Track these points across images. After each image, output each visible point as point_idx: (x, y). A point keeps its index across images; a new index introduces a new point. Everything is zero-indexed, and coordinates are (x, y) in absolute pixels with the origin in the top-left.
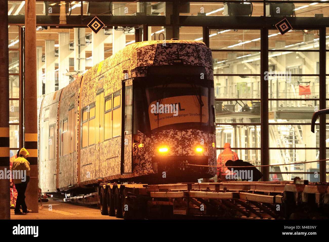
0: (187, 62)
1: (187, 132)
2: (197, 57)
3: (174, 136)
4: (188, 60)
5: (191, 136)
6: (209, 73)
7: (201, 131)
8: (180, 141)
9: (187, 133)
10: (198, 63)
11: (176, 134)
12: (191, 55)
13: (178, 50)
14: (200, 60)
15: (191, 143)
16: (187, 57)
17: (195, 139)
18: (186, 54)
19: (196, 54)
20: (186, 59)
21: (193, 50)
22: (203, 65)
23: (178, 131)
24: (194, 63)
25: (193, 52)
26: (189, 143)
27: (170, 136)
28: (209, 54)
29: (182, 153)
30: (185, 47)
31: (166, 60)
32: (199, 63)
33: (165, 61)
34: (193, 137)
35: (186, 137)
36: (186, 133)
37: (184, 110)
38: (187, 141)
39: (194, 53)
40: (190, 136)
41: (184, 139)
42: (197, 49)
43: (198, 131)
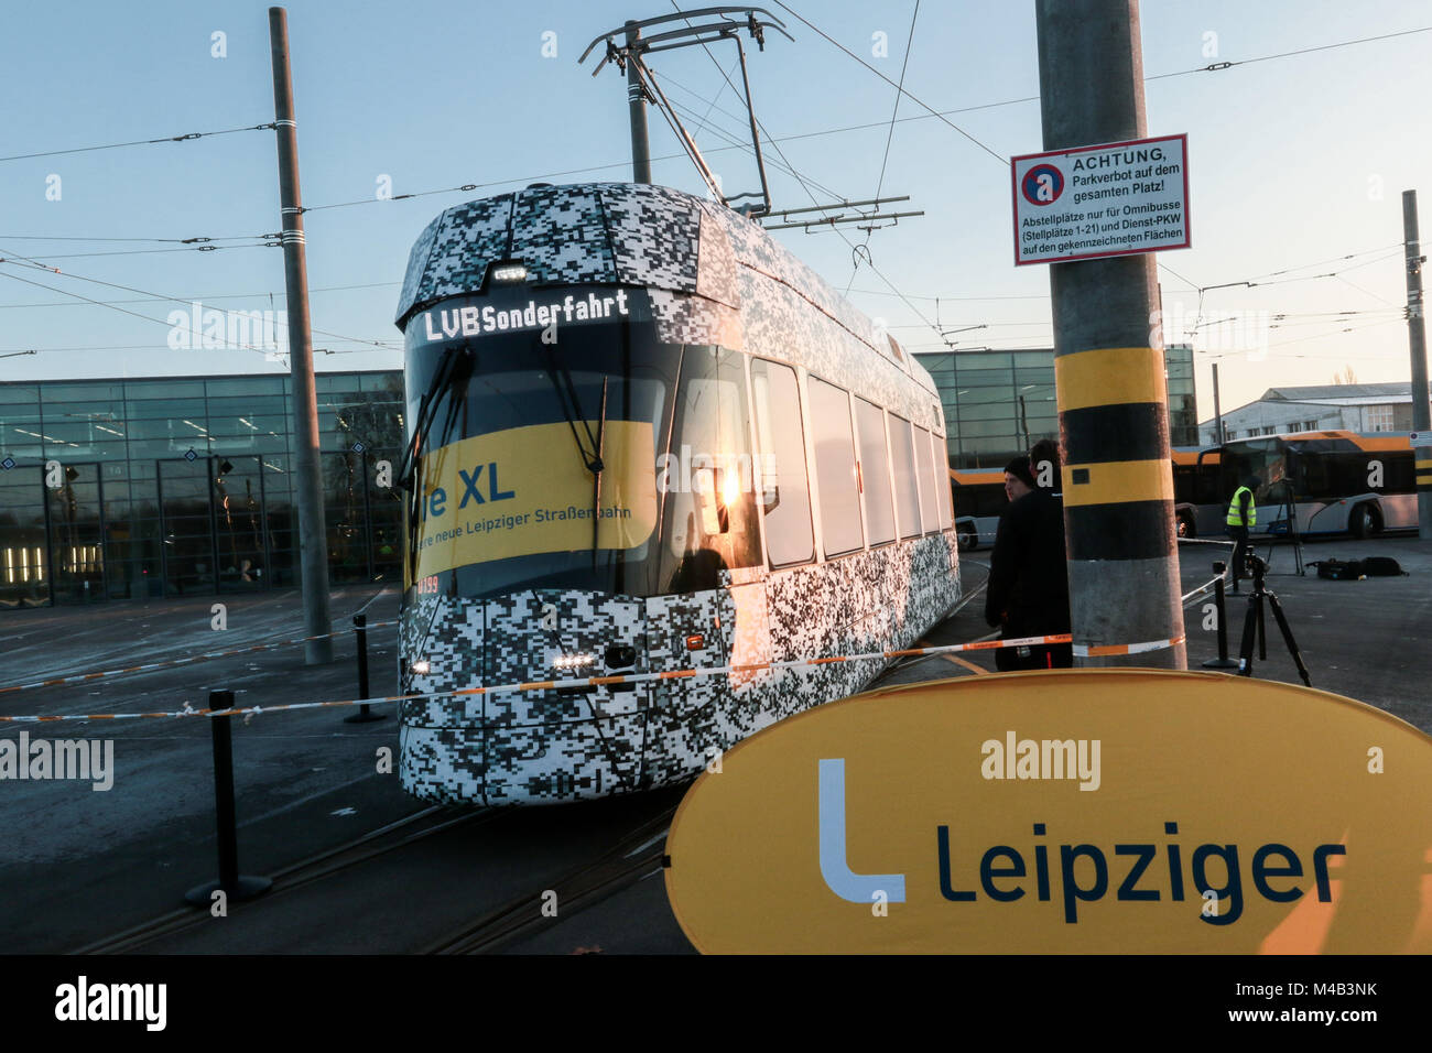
0: (545, 271)
1: (509, 604)
2: (598, 243)
3: (450, 626)
4: (548, 262)
5: (530, 623)
6: (678, 316)
7: (591, 596)
8: (477, 652)
9: (509, 610)
10: (601, 268)
11: (462, 619)
12: (571, 239)
13: (514, 223)
14: (614, 258)
15: (525, 661)
16: (547, 248)
17: (547, 640)
18: (544, 235)
19: (597, 232)
20: (543, 260)
21: (584, 216)
22: (633, 277)
23: (469, 602)
24: (581, 271)
25: (585, 222)
26: (520, 661)
27: (437, 631)
28: (683, 232)
29: (480, 715)
30: (547, 207)
31: (459, 274)
32: (607, 269)
33: (456, 280)
34: (536, 631)
35: (505, 632)
36: (503, 611)
37: (510, 495)
38: (509, 653)
39: (585, 229)
40: (526, 628)
41: (494, 640)
42: (607, 211)
43: (574, 594)
